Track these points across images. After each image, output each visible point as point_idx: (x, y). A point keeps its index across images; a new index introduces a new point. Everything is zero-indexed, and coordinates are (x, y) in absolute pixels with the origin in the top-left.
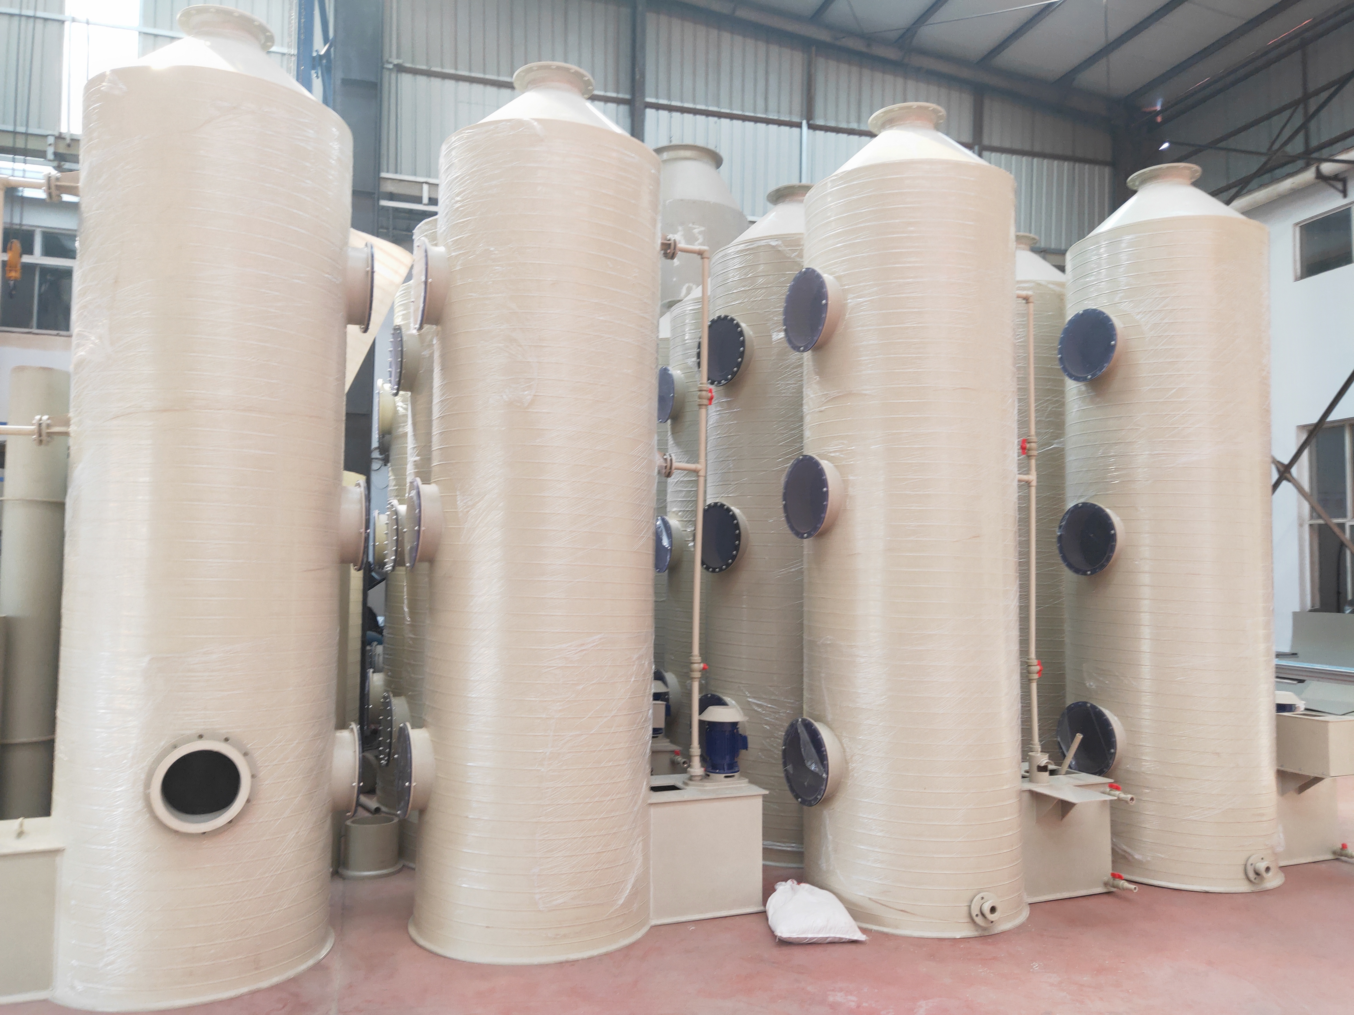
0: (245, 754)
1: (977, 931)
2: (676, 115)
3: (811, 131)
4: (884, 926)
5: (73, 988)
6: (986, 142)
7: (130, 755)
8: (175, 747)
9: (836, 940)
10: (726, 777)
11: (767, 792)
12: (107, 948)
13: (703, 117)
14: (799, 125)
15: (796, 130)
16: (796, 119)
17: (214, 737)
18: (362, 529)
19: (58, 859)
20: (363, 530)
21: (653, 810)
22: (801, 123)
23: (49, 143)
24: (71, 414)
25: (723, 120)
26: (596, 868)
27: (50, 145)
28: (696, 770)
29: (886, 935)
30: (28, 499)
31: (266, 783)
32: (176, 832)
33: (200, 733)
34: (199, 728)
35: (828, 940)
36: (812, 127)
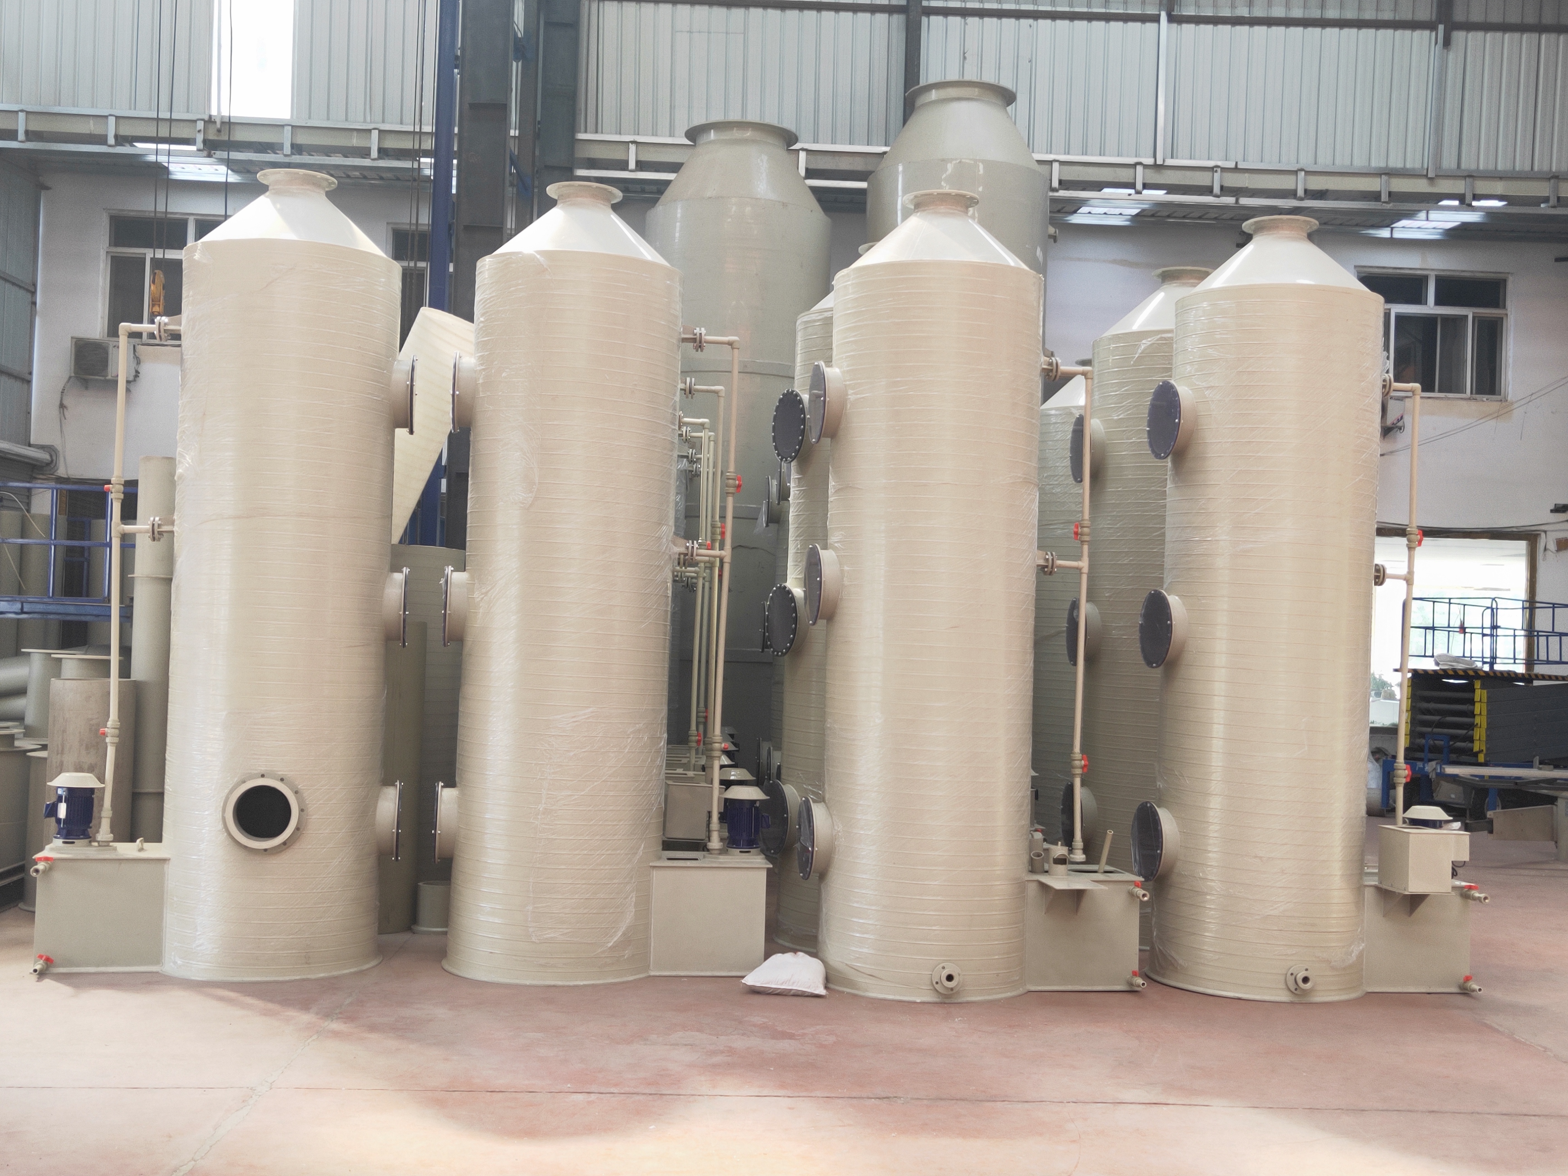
0: (296, 792)
1: (939, 998)
2: (973, 21)
3: (1174, 26)
4: (857, 989)
5: (175, 963)
6: (1459, 16)
7: (213, 787)
8: (244, 782)
9: (800, 993)
10: (741, 852)
11: (771, 866)
12: (197, 934)
13: (1012, 21)
14: (1156, 19)
15: (1151, 27)
16: (1151, 11)
17: (273, 776)
18: (400, 611)
19: (166, 866)
20: (401, 613)
21: (655, 873)
22: (1159, 16)
23: (198, 129)
24: (175, 517)
25: (1041, 22)
26: (585, 912)
27: (199, 131)
28: (714, 844)
29: (855, 996)
30: (153, 576)
31: (313, 817)
32: (245, 847)
33: (263, 773)
34: (263, 769)
35: (792, 992)
36: (1173, 19)
